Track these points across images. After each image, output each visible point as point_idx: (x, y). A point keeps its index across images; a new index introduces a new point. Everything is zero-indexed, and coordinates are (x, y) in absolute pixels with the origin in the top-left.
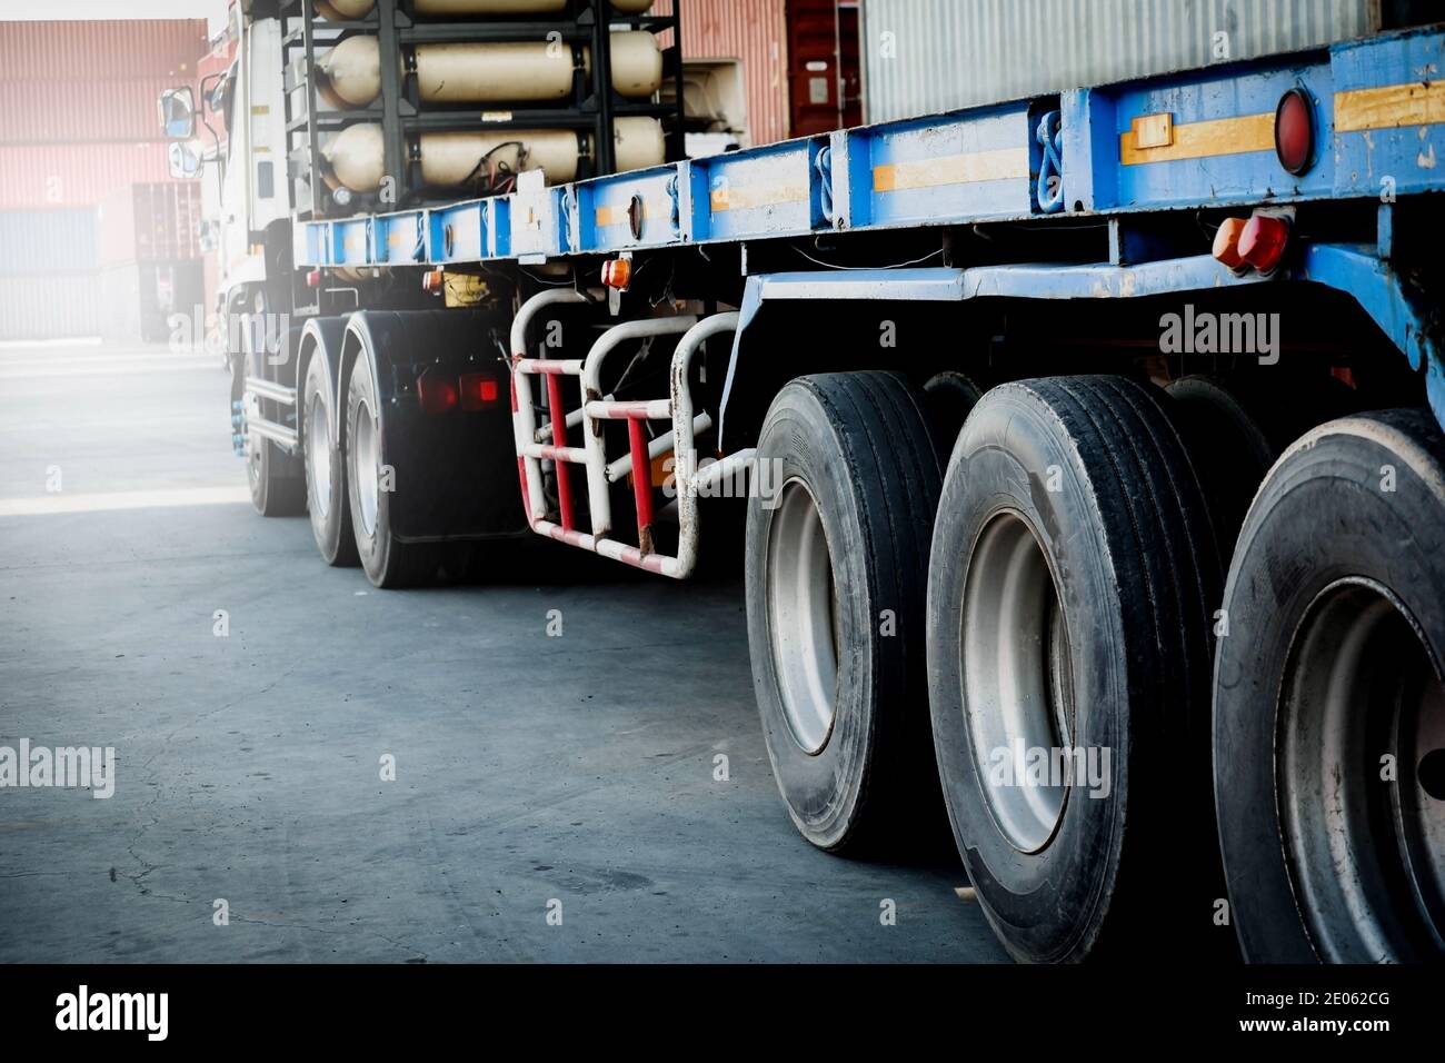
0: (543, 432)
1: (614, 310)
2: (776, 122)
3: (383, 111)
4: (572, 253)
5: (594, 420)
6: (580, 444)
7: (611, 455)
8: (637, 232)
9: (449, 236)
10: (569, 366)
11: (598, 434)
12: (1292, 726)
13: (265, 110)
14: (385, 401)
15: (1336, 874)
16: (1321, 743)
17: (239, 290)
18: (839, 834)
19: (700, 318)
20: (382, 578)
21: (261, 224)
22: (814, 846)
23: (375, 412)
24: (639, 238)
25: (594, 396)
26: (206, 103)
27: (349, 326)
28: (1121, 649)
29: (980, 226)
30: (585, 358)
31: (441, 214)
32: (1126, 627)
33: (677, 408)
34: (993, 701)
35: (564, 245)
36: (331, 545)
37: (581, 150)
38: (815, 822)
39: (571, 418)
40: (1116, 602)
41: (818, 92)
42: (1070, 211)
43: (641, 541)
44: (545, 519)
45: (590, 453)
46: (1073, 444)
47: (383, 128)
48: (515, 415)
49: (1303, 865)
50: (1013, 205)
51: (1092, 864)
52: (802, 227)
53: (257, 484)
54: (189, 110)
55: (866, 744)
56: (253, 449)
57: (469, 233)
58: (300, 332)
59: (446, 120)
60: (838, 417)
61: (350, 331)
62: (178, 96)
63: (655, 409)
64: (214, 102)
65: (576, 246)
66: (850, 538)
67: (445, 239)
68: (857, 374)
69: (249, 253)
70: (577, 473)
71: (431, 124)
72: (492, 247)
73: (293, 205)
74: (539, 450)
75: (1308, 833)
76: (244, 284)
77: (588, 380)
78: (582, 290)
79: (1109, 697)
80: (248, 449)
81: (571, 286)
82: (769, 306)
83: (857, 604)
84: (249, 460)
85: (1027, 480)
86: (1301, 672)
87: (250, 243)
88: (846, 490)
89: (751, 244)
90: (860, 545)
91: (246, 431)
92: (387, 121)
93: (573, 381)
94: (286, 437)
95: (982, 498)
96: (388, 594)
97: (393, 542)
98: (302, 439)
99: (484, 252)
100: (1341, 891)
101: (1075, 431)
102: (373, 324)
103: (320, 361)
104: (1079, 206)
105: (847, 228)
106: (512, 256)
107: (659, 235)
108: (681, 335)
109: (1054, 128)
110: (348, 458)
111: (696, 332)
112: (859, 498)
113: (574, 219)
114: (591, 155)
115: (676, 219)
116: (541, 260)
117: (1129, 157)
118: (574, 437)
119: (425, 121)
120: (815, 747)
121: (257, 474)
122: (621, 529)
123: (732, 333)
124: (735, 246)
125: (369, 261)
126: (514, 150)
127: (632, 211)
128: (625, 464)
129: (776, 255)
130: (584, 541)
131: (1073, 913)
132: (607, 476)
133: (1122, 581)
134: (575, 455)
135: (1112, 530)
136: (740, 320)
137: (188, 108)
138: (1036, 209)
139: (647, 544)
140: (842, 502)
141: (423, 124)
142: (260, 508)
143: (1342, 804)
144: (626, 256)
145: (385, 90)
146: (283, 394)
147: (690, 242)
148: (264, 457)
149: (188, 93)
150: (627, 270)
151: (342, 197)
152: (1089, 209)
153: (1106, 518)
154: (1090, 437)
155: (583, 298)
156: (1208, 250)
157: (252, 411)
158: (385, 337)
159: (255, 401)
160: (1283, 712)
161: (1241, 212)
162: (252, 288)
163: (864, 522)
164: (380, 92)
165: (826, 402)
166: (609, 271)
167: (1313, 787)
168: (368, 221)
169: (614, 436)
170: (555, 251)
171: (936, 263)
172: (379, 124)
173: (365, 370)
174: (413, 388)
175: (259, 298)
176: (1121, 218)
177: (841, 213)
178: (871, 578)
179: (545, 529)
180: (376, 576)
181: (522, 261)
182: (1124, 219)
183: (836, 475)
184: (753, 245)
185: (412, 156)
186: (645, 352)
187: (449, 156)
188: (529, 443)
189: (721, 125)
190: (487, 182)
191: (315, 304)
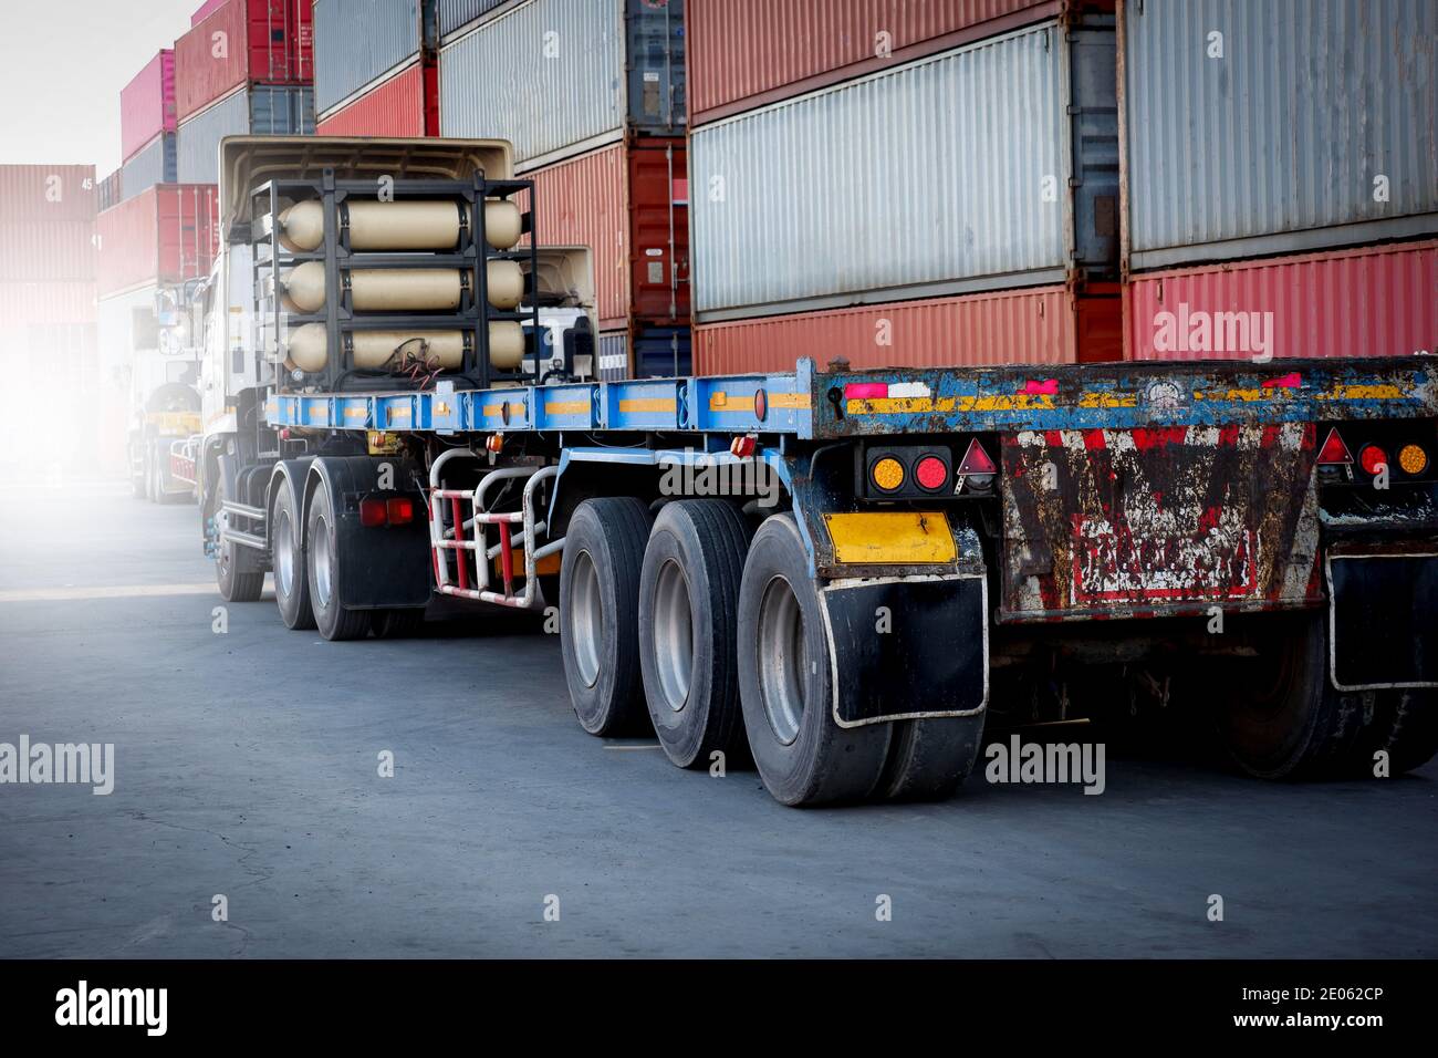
0: (448, 533)
1: (492, 462)
2: (619, 296)
3: (327, 316)
4: (469, 430)
5: (480, 524)
6: (472, 539)
7: (490, 544)
8: (507, 420)
9: (389, 413)
10: (466, 494)
11: (482, 532)
12: (763, 636)
13: (239, 310)
14: (338, 516)
15: (779, 694)
16: (775, 643)
17: (217, 438)
18: (602, 725)
19: (541, 467)
20: (332, 633)
21: (235, 392)
22: (592, 734)
23: (330, 524)
24: (507, 424)
25: (480, 511)
26: (188, 299)
27: (312, 467)
28: (710, 614)
29: (660, 432)
30: (475, 489)
31: (384, 399)
32: (712, 605)
33: (524, 515)
34: (667, 648)
35: (465, 426)
36: (292, 615)
37: (465, 345)
38: (590, 721)
39: (466, 525)
40: (709, 595)
41: (655, 274)
42: (690, 429)
43: (506, 590)
44: (448, 584)
45: (477, 544)
46: (695, 528)
47: (326, 327)
48: (431, 523)
49: (766, 691)
50: (670, 425)
51: (699, 708)
52: (587, 427)
53: (225, 578)
54: (174, 303)
55: (614, 677)
56: (223, 553)
57: (403, 414)
58: (271, 469)
59: (371, 322)
60: (603, 519)
61: (313, 470)
62: (167, 294)
63: (515, 517)
64: (193, 298)
65: (471, 426)
66: (607, 577)
67: (386, 416)
68: (615, 499)
69: (225, 412)
70: (469, 556)
71: (360, 325)
72: (419, 422)
73: (259, 379)
74: (445, 543)
75: (769, 678)
76: (220, 434)
77: (477, 501)
78: (473, 450)
79: (706, 635)
80: (219, 553)
81: (467, 447)
82: (573, 464)
83: (610, 608)
84: (219, 561)
85: (676, 544)
86: (766, 614)
87: (226, 404)
88: (606, 554)
89: (564, 432)
90: (613, 580)
91: (218, 540)
92: (329, 323)
93: (468, 502)
94: (258, 543)
95: (660, 554)
96: (336, 643)
97: (341, 608)
98: (270, 543)
99: (414, 425)
100: (780, 700)
101: (696, 523)
102: (329, 467)
103: (286, 491)
104: (693, 427)
105: (607, 429)
106: (432, 429)
107: (519, 424)
108: (529, 477)
109: (685, 394)
110: (308, 555)
111: (537, 476)
112: (612, 557)
113: (471, 411)
114: (473, 348)
115: (527, 417)
116: (451, 433)
117: (713, 409)
118: (468, 535)
119: (357, 323)
120: (590, 684)
121: (225, 572)
122: (495, 585)
123: (555, 477)
124: (556, 433)
125: (330, 425)
126: (418, 343)
127: (504, 409)
128: (498, 548)
129: (577, 439)
130: (473, 594)
131: (692, 731)
132: (487, 556)
133: (711, 585)
134: (468, 544)
135: (708, 564)
136: (559, 470)
137: (174, 301)
138: (679, 427)
139: (509, 592)
140: (605, 560)
141: (354, 325)
142: (227, 596)
143: (782, 667)
144: (500, 434)
145: (329, 300)
146: (257, 513)
147: (534, 429)
148: (232, 559)
149: (174, 292)
150: (500, 442)
151: (298, 376)
152: (696, 429)
153: (706, 559)
154: (703, 525)
155: (474, 455)
156: (729, 449)
157: (224, 525)
158: (338, 474)
159: (225, 518)
160: (759, 630)
161: (742, 435)
162: (227, 436)
163: (614, 569)
164: (325, 302)
165: (598, 511)
166: (491, 442)
167: (771, 660)
168: (330, 399)
169: (492, 534)
170: (459, 428)
171: (643, 446)
172: (324, 325)
173: (323, 495)
174: (356, 508)
175: (231, 444)
176: (708, 433)
177: (604, 421)
178: (617, 596)
179: (448, 589)
180: (327, 632)
181: (438, 432)
182: (711, 435)
183: (602, 546)
184: (566, 433)
185: (346, 347)
186: (508, 487)
187: (374, 347)
188: (438, 540)
189: (573, 301)
190: (399, 366)
191: (276, 450)
